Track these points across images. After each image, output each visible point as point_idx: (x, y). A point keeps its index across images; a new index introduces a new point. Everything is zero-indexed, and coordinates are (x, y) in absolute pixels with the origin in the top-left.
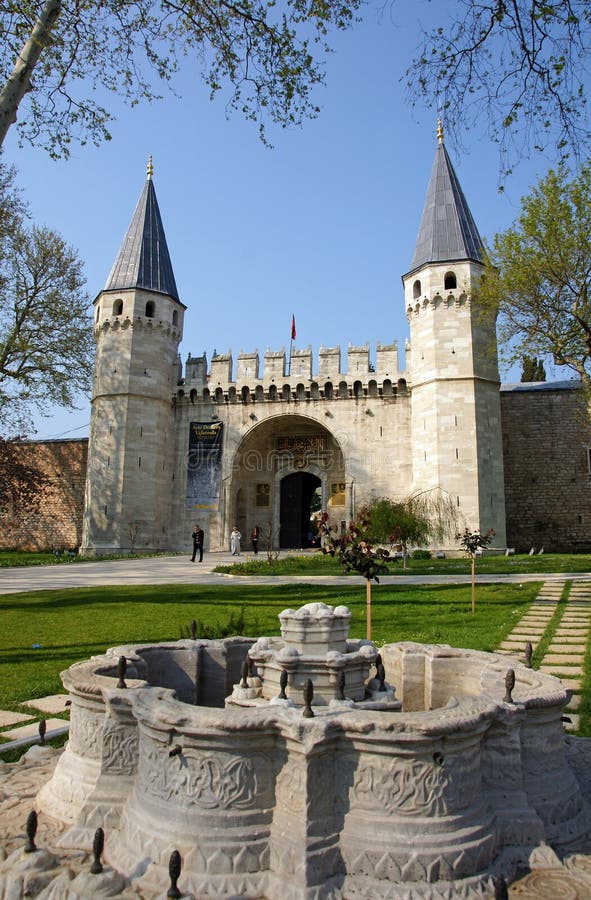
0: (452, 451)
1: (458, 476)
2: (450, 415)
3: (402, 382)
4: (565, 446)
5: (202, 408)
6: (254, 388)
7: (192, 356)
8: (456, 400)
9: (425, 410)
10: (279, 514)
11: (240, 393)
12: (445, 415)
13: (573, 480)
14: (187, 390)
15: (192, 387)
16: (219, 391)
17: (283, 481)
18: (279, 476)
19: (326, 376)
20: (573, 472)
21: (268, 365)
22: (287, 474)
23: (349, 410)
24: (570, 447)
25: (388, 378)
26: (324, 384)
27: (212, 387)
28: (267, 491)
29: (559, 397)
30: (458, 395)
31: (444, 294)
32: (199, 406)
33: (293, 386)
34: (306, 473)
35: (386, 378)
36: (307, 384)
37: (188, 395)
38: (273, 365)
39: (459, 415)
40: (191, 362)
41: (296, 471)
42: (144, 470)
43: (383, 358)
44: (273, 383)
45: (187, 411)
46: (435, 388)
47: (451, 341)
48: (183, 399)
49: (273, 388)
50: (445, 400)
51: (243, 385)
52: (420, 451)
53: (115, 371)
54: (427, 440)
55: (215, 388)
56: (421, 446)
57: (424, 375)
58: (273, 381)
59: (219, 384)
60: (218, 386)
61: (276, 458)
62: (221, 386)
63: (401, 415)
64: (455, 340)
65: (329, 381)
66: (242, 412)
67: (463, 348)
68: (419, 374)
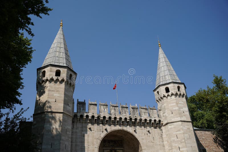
0: (190, 147)
2: (187, 134)
3: (160, 121)
5: (84, 124)
6: (108, 117)
7: (79, 101)
8: (188, 129)
9: (177, 131)
11: (102, 119)
14: (79, 115)
15: (81, 114)
16: (93, 117)
19: (134, 116)
21: (113, 109)
23: (142, 130)
25: (155, 119)
26: (134, 119)
27: (90, 115)
30: (188, 127)
32: (82, 123)
33: (123, 118)
36: (128, 118)
37: (79, 117)
38: (115, 109)
40: (79, 103)
43: (153, 112)
45: (77, 124)
46: (180, 124)
49: (115, 118)
50: (185, 128)
51: (103, 116)
52: (176, 147)
53: (56, 101)
54: (179, 142)
55: (92, 115)
56: (176, 145)
57: (174, 119)
58: (115, 115)
59: (93, 114)
60: (93, 115)
61: (104, 148)
62: (94, 115)
63: (159, 133)
64: (183, 108)
65: (136, 118)
66: (101, 127)
67: (186, 111)
68: (171, 118)
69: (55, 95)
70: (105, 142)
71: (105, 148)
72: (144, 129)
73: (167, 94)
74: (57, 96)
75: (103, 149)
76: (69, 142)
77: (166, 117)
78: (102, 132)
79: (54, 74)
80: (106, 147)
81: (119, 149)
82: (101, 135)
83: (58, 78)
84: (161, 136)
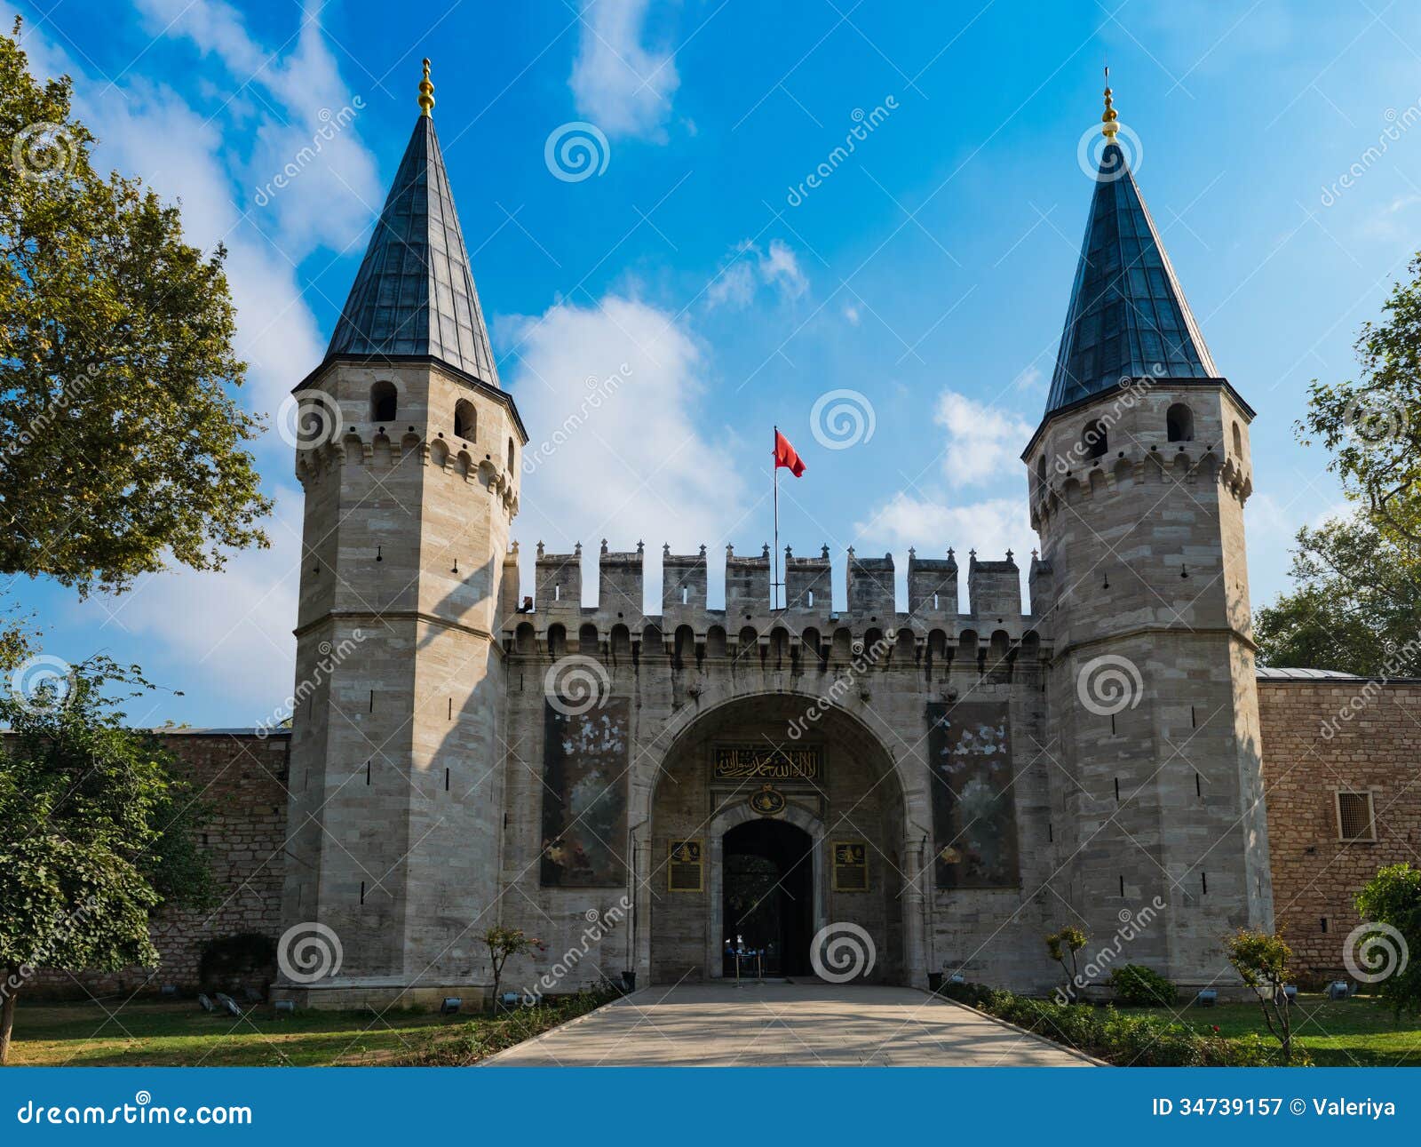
0: (1187, 777)
1: (1203, 831)
2: (1180, 704)
3: (1031, 638)
4: (1294, 786)
6: (704, 630)
8: (1193, 674)
10: (721, 907)
11: (672, 639)
12: (1169, 704)
13: (1311, 851)
14: (541, 625)
15: (551, 620)
16: (620, 631)
17: (729, 838)
18: (721, 825)
19: (867, 615)
20: (1309, 835)
21: (735, 584)
22: (737, 822)
23: (911, 689)
24: (1302, 788)
25: (1004, 626)
26: (863, 631)
27: (604, 623)
28: (696, 856)
29: (1282, 693)
30: (1197, 664)
31: (1170, 451)
33: (791, 633)
34: (782, 823)
35: (997, 626)
36: (827, 631)
37: (544, 637)
38: (748, 584)
39: (1199, 706)
41: (756, 816)
42: (457, 799)
43: (990, 587)
44: (751, 623)
45: (537, 671)
46: (1150, 646)
47: (1180, 551)
48: (528, 642)
49: (747, 633)
50: (1169, 673)
51: (677, 623)
52: (1098, 777)
53: (379, 559)
54: (1121, 754)
55: (611, 625)
56: (1102, 769)
57: (1112, 621)
58: (749, 618)
59: (620, 615)
60: (617, 621)
61: (714, 788)
62: (625, 622)
63: (1022, 705)
64: (1186, 549)
65: (873, 625)
66: (670, 683)
67: (1205, 568)
68: (1096, 618)
69: (374, 524)
70: (724, 758)
71: (723, 788)
72: (924, 689)
73: (1093, 468)
74: (388, 532)
75: (712, 793)
76: (468, 757)
77: (1070, 612)
78: (671, 709)
79: (364, 408)
80: (726, 782)
81: (798, 793)
82: (666, 723)
83: (382, 429)
84: (1034, 725)
